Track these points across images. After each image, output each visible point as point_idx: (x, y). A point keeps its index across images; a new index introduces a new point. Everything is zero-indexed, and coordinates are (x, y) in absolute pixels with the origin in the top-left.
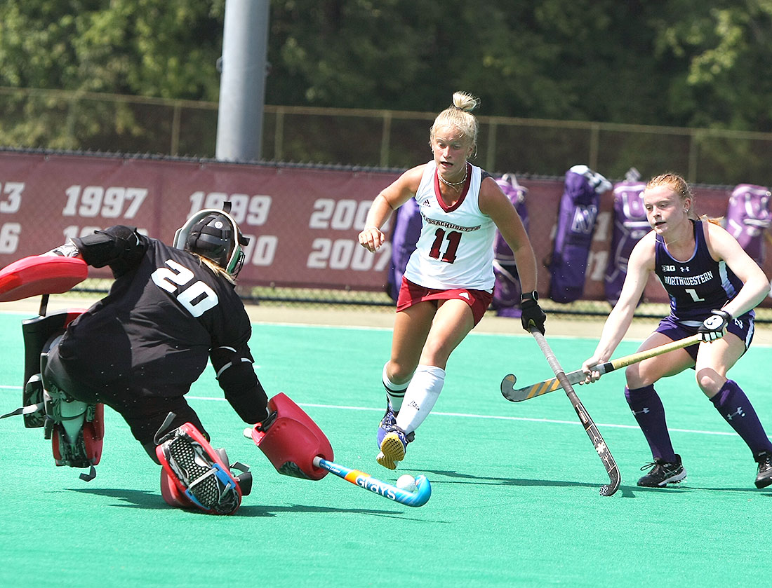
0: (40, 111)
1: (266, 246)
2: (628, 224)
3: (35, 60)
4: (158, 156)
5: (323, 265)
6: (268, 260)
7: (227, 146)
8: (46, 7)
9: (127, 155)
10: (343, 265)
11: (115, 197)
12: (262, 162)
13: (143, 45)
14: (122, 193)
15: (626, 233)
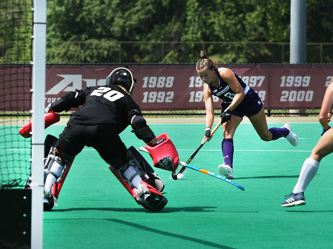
0: (233, 49)
1: (310, 94)
3: (231, 30)
4: (268, 64)
6: (310, 100)
7: (293, 59)
8: (234, 11)
9: (257, 64)
11: (253, 79)
12: (306, 64)
13: (269, 23)
14: (256, 78)
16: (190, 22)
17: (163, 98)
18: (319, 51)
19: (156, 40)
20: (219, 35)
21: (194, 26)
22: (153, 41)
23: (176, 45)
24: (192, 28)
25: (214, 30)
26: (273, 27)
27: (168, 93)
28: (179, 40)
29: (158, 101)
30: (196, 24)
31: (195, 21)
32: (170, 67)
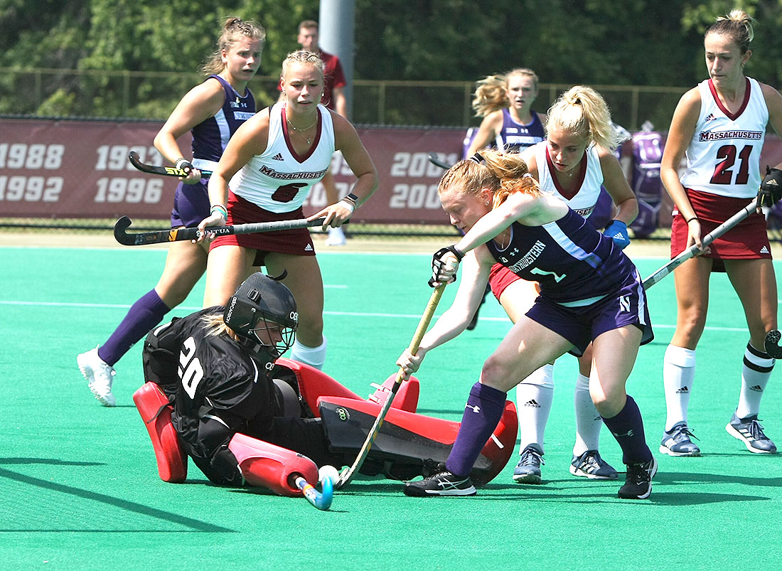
2: (643, 166)
5: (402, 205)
8: (195, 6)
10: (418, 205)
15: (643, 173)
16: (100, 29)
17: (38, 190)
18: (377, 98)
19: (24, 64)
20: (162, 59)
21: (107, 38)
22: (17, 68)
23: (68, 79)
24: (102, 43)
25: (150, 48)
26: (280, 43)
27: (51, 181)
28: (74, 67)
29: (29, 197)
30: (112, 33)
31: (109, 27)
32: (57, 124)
